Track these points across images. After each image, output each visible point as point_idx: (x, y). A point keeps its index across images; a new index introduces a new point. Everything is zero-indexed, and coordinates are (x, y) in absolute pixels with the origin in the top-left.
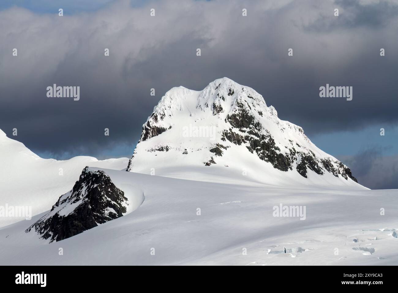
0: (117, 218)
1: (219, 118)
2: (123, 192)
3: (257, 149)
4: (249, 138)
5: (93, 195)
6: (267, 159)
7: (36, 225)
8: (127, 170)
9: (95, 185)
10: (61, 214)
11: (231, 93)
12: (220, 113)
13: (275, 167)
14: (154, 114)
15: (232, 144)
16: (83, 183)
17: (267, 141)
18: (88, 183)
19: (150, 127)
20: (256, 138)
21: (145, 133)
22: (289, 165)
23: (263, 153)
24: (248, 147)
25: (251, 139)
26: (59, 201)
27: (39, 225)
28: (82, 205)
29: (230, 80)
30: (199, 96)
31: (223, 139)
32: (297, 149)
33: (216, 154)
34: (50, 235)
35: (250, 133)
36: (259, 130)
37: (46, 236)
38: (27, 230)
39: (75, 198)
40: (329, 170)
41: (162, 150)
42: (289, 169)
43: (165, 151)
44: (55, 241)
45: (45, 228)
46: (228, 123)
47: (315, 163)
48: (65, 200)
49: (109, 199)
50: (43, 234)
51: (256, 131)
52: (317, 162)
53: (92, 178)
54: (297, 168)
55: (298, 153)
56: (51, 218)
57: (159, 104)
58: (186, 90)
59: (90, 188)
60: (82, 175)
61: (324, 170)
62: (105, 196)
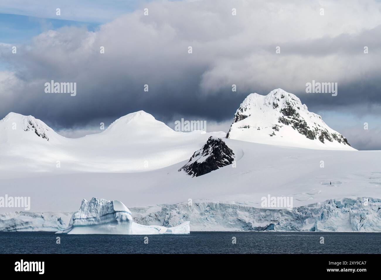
0: (229, 164)
1: (276, 110)
2: (232, 150)
3: (297, 127)
4: (293, 122)
5: (216, 152)
6: (303, 133)
7: (184, 167)
8: (227, 138)
9: (217, 147)
10: (198, 162)
11: (283, 97)
12: (277, 108)
13: (307, 137)
14: (241, 108)
15: (284, 125)
16: (210, 145)
17: (303, 123)
18: (213, 145)
19: (239, 115)
20: (297, 122)
21: (236, 118)
22: (315, 136)
23: (301, 130)
24: (292, 127)
25: (294, 122)
26: (194, 154)
27: (186, 167)
28: (210, 157)
29: (282, 90)
30: (265, 98)
31: (279, 122)
32: (319, 128)
33: (275, 130)
34: (192, 173)
35: (294, 119)
36: (298, 117)
37: (190, 174)
38: (179, 170)
39: (206, 153)
40: (336, 140)
41: (246, 128)
42: (315, 139)
43: (248, 128)
44: (195, 176)
45: (190, 169)
46: (282, 113)
47: (328, 135)
48: (198, 155)
49: (225, 154)
50: (188, 173)
51: (297, 118)
52: (329, 135)
53: (215, 143)
54: (319, 138)
55: (319, 130)
56: (192, 164)
57: (244, 102)
58: (258, 95)
59: (214, 148)
60: (209, 141)
61: (333, 139)
62: (223, 152)
